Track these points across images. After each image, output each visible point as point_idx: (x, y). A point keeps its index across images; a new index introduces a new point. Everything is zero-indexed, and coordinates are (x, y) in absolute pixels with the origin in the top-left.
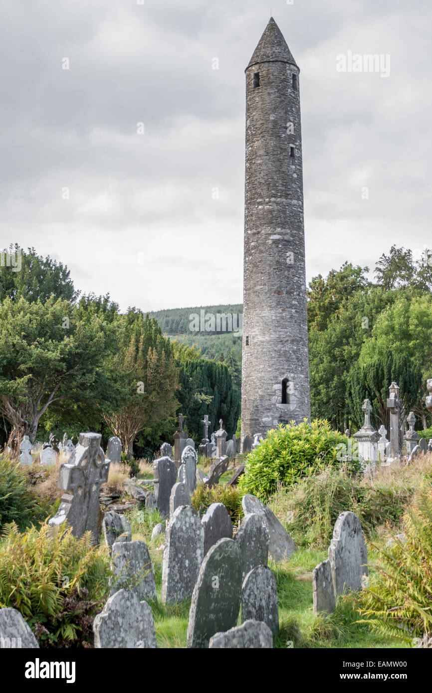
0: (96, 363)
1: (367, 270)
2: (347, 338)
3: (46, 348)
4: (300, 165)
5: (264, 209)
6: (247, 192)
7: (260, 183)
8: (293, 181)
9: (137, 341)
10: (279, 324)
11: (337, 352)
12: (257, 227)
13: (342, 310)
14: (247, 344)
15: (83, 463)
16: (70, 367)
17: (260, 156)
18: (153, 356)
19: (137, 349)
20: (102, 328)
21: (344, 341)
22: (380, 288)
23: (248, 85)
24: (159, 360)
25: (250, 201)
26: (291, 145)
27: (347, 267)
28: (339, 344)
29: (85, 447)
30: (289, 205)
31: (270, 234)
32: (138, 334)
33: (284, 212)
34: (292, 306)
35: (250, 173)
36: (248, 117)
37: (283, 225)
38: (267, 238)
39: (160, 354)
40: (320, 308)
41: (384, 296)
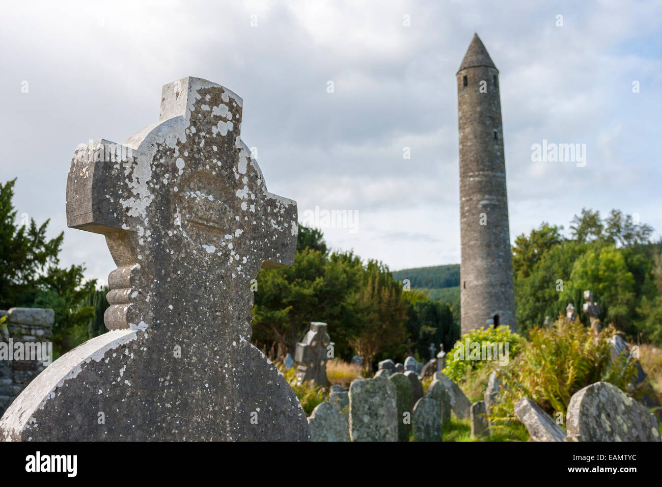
0: (341, 298)
1: (562, 228)
2: (548, 282)
3: (301, 285)
4: (502, 145)
5: (474, 181)
6: (461, 167)
7: (471, 160)
8: (497, 157)
9: (373, 283)
10: (490, 271)
11: (539, 294)
12: (470, 195)
13: (543, 260)
14: (465, 287)
15: (314, 344)
16: (321, 301)
17: (470, 139)
18: (386, 294)
19: (373, 289)
20: (345, 271)
21: (546, 285)
22: (573, 242)
23: (459, 85)
24: (391, 296)
25: (464, 175)
26: (495, 130)
27: (545, 226)
28: (542, 287)
29: (315, 331)
30: (495, 176)
31: (480, 201)
32: (374, 278)
33: (490, 182)
34: (499, 257)
35: (463, 153)
36: (460, 110)
37: (490, 193)
38: (477, 204)
39: (391, 292)
40: (524, 259)
41: (577, 248)
